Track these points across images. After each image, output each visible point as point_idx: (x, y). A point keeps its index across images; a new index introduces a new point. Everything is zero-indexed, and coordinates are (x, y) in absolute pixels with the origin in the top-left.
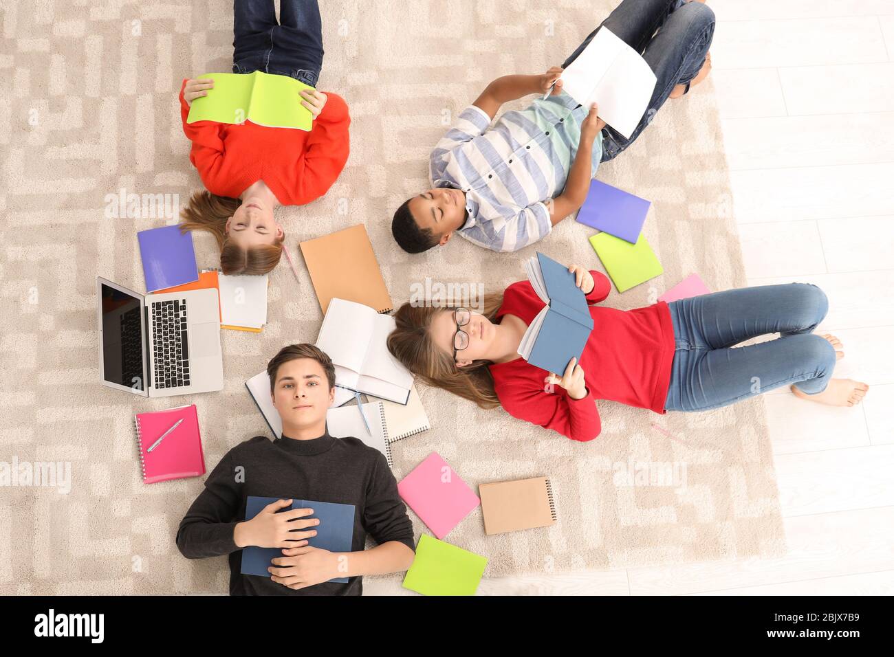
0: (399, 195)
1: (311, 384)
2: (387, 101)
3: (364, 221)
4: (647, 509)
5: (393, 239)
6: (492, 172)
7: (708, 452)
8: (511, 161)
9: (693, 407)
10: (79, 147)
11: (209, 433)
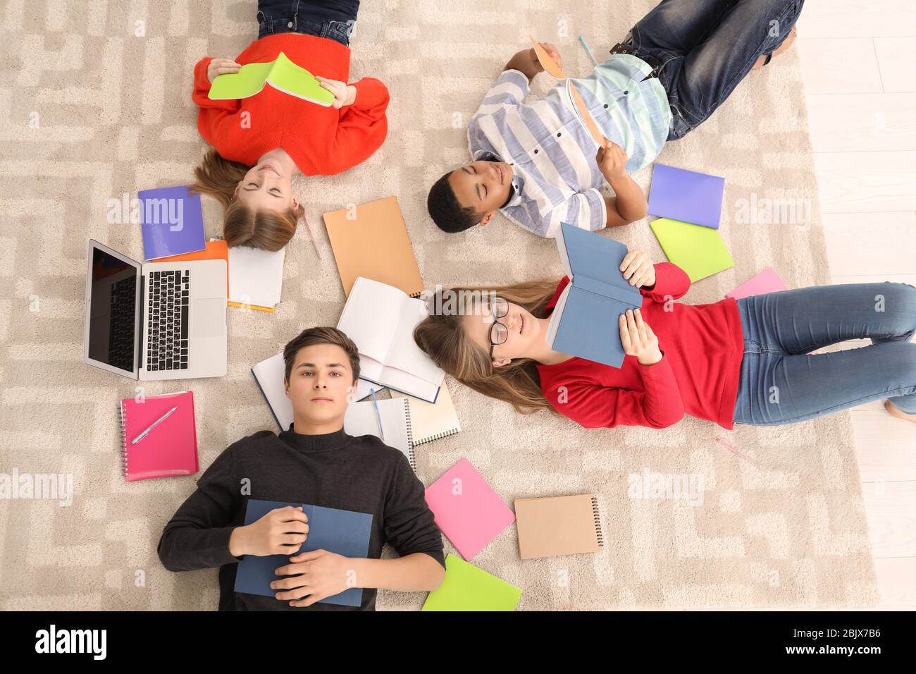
0: (438, 166)
1: (334, 374)
2: (430, 60)
3: (397, 193)
4: (709, 539)
5: (428, 215)
6: (538, 147)
7: (782, 475)
8: (559, 135)
9: (765, 420)
10: (77, 91)
11: (206, 425)
